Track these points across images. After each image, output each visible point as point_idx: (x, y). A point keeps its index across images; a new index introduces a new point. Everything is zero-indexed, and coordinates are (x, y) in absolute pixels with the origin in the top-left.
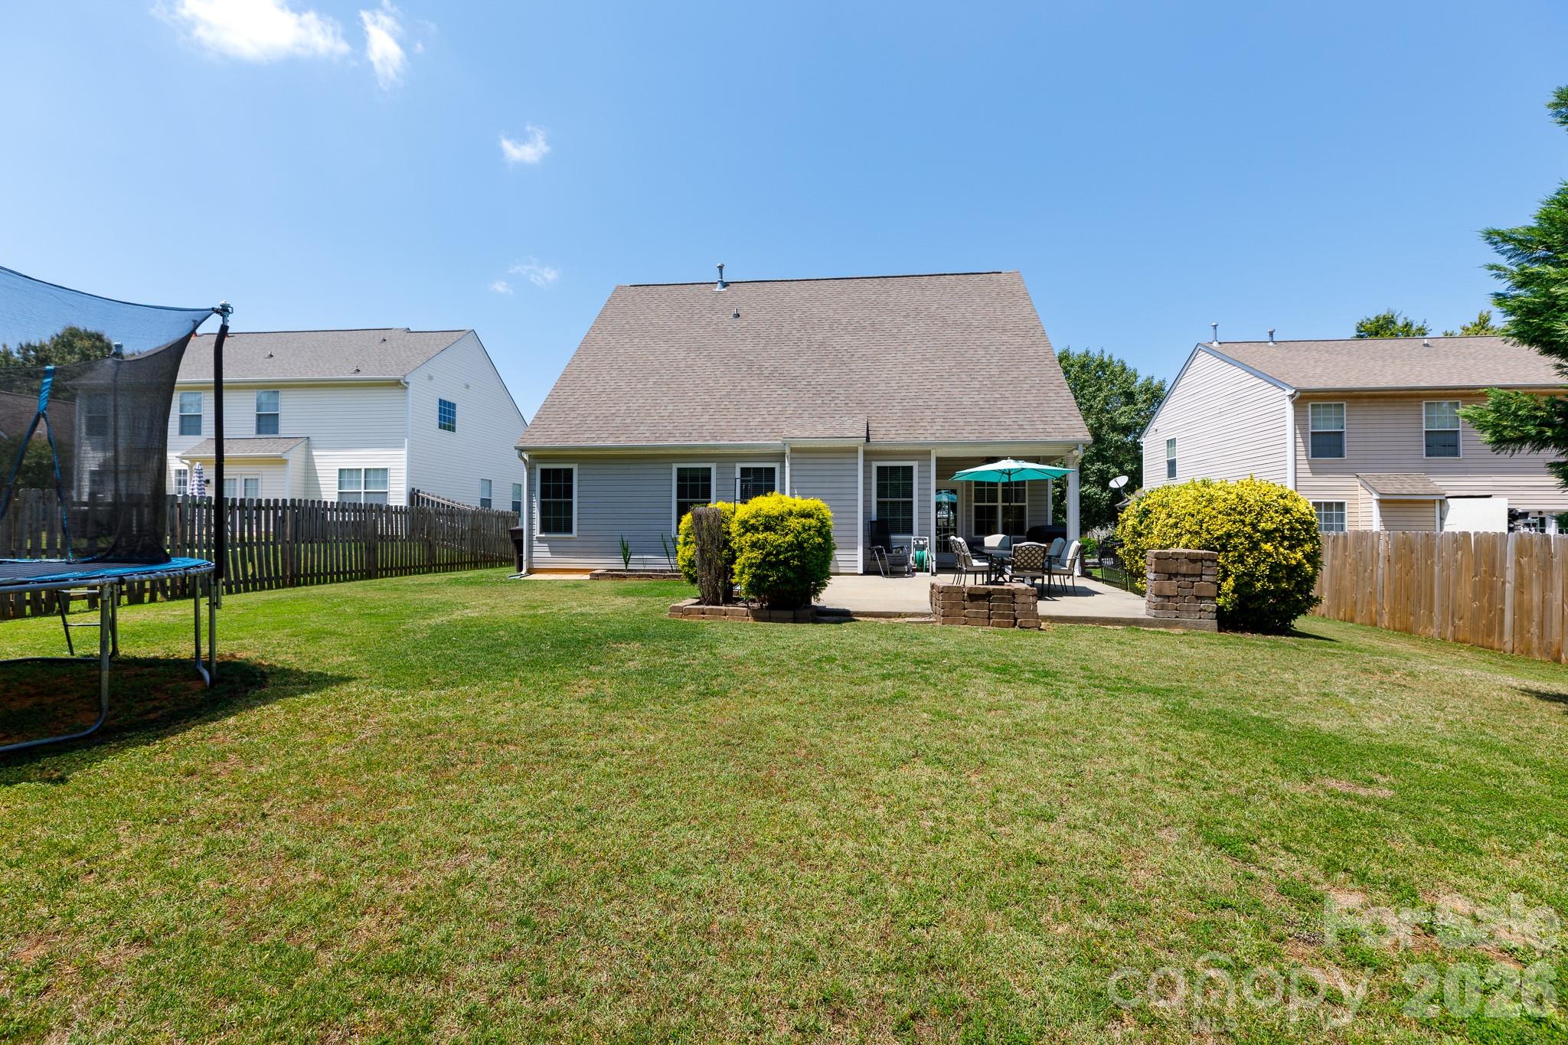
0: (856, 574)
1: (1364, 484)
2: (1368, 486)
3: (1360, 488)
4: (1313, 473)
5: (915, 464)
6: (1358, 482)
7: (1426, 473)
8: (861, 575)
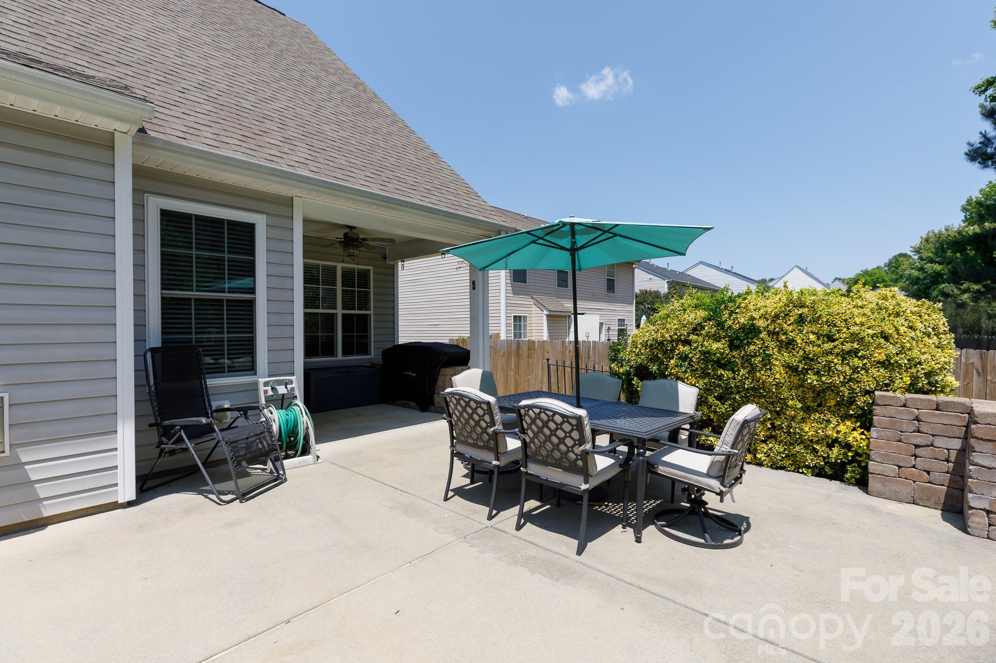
0: (115, 506)
1: (538, 304)
2: (541, 305)
3: (534, 306)
4: (514, 294)
5: (260, 221)
6: (531, 302)
7: (558, 298)
8: (130, 504)
